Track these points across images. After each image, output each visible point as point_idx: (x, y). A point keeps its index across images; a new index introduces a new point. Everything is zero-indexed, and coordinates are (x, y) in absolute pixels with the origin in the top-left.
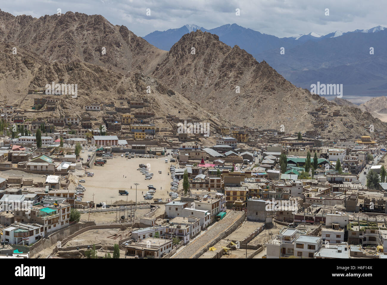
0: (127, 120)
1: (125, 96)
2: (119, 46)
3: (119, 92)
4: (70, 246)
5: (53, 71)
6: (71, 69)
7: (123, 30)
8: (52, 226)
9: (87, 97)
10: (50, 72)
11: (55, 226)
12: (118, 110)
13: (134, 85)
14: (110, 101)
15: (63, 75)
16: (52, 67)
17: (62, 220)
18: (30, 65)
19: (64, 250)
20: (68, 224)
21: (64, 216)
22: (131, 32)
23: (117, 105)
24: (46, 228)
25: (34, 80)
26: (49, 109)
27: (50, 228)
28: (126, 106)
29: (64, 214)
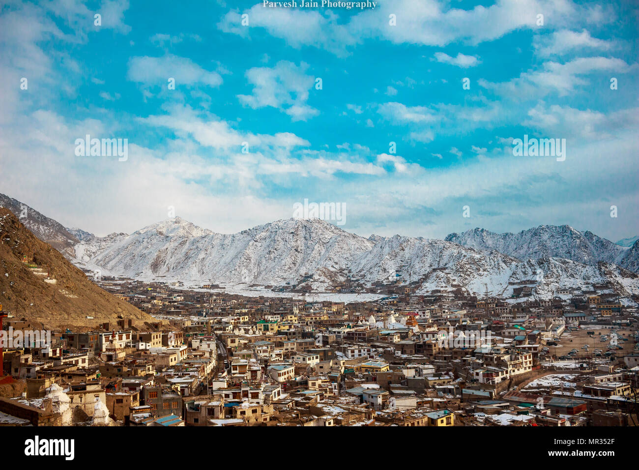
0: (594, 300)
1: (590, 281)
2: (586, 248)
3: (584, 279)
4: (532, 386)
5: (527, 266)
6: (542, 263)
7: (589, 235)
8: (516, 370)
9: (557, 284)
10: (524, 268)
11: (518, 370)
12: (585, 292)
13: (597, 272)
14: (577, 286)
15: (535, 269)
16: (526, 264)
17: (524, 366)
18: (508, 264)
19: (526, 389)
20: (531, 370)
21: (526, 362)
22: (595, 236)
23: (584, 288)
24: (510, 371)
25: (513, 275)
26: (525, 296)
27: (514, 371)
28: (592, 289)
29: (526, 361)
